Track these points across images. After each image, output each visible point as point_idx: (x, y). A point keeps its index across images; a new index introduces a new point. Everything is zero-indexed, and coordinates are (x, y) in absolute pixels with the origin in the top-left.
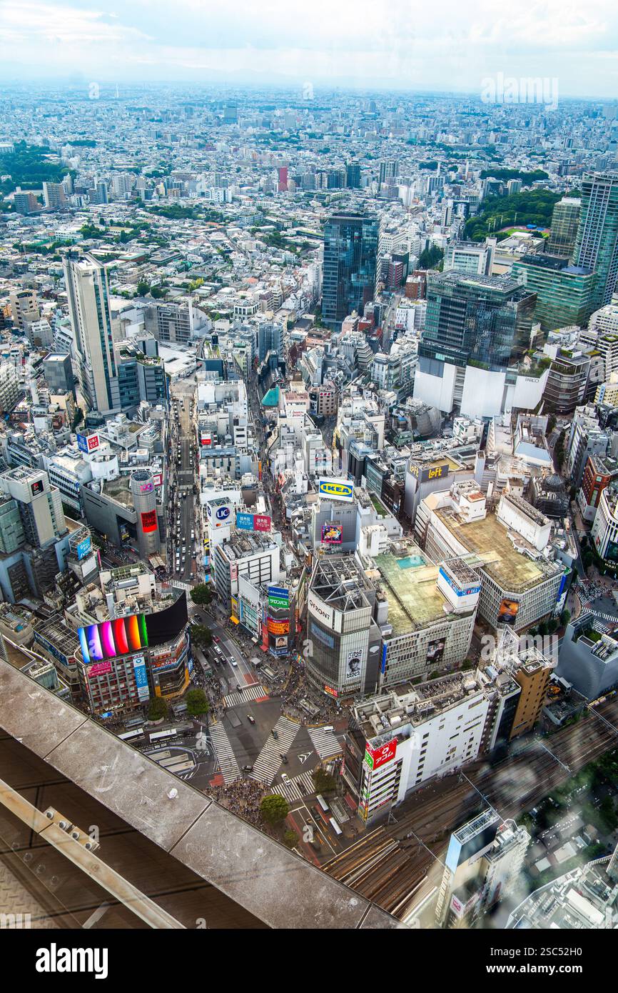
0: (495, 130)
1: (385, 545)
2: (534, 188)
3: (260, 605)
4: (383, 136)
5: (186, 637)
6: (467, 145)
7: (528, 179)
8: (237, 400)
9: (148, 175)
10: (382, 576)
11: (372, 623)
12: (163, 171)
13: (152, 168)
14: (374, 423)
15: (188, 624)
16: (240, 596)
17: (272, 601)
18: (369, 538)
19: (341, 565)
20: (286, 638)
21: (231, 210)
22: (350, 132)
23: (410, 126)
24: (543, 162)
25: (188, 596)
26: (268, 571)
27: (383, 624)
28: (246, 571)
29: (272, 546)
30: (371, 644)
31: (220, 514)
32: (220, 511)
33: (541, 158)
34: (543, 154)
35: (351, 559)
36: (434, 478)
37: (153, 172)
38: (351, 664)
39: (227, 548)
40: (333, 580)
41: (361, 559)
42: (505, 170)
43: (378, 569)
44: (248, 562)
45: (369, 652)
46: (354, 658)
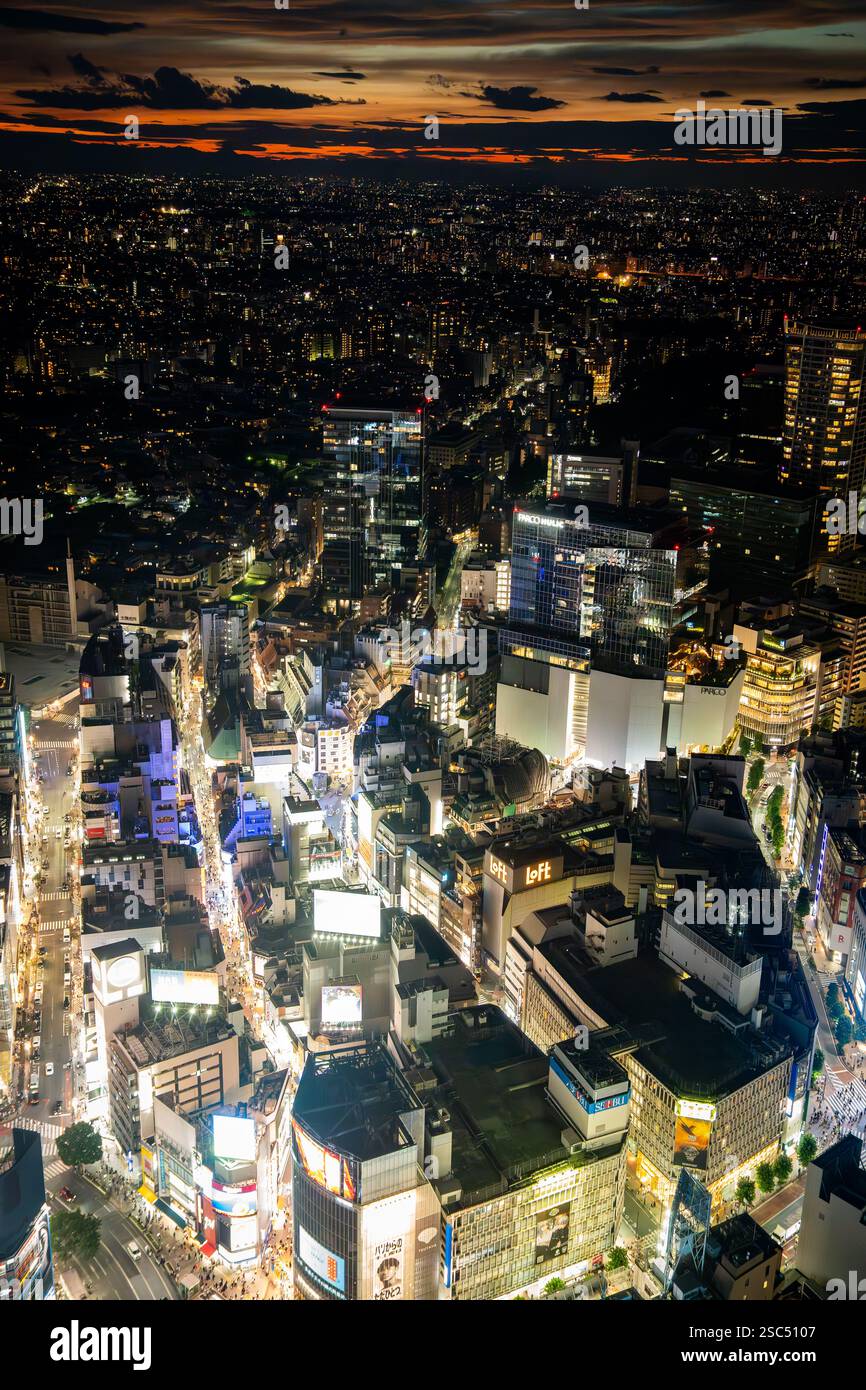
1: (444, 1019)
3: (197, 1157)
5: (41, 1238)
8: (159, 750)
10: (442, 1082)
11: (420, 1180)
14: (423, 785)
16: (157, 1142)
18: (411, 1005)
25: (50, 1149)
26: (216, 1085)
28: (173, 1086)
30: (421, 1225)
36: (537, 885)
38: (381, 1269)
39: (133, 1041)
41: (400, 1049)
43: (433, 1069)
44: (175, 1068)
45: (417, 1240)
46: (388, 1257)
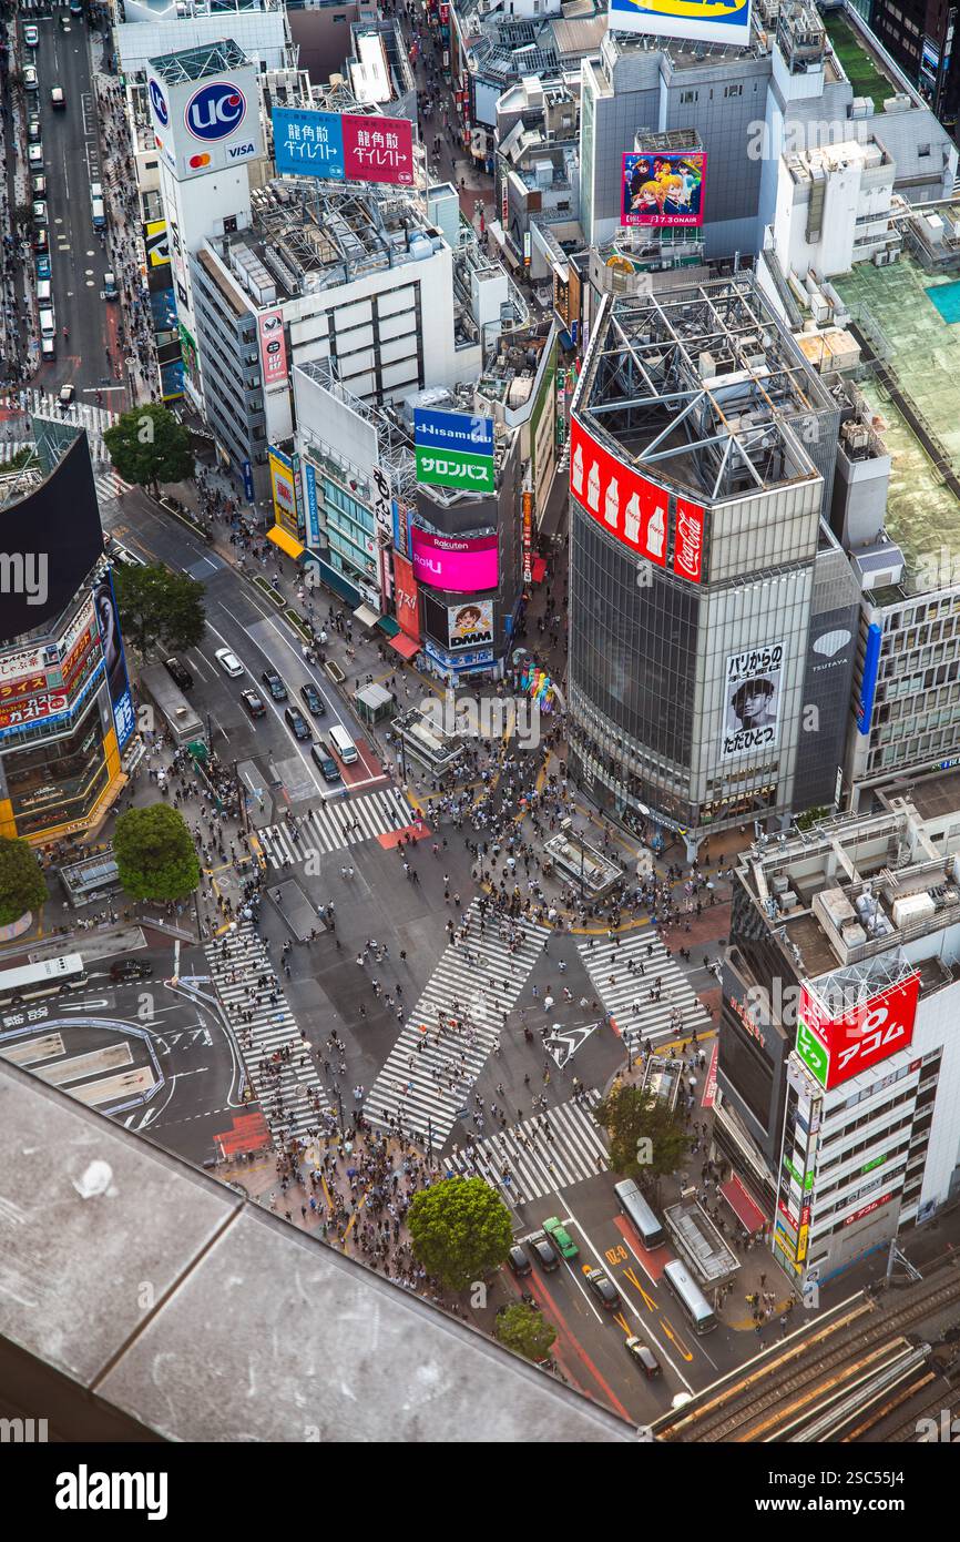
1: (879, 228)
3: (380, 480)
5: (101, 610)
10: (866, 354)
11: (823, 543)
15: (104, 564)
16: (301, 449)
17: (430, 464)
18: (815, 197)
19: (698, 315)
20: (486, 608)
25: (100, 453)
26: (410, 346)
27: (864, 547)
28: (323, 349)
29: (421, 245)
30: (820, 623)
31: (205, 116)
32: (202, 100)
35: (740, 291)
38: (739, 700)
39: (243, 255)
40: (668, 378)
41: (783, 286)
43: (850, 327)
44: (330, 311)
45: (810, 652)
46: (754, 677)
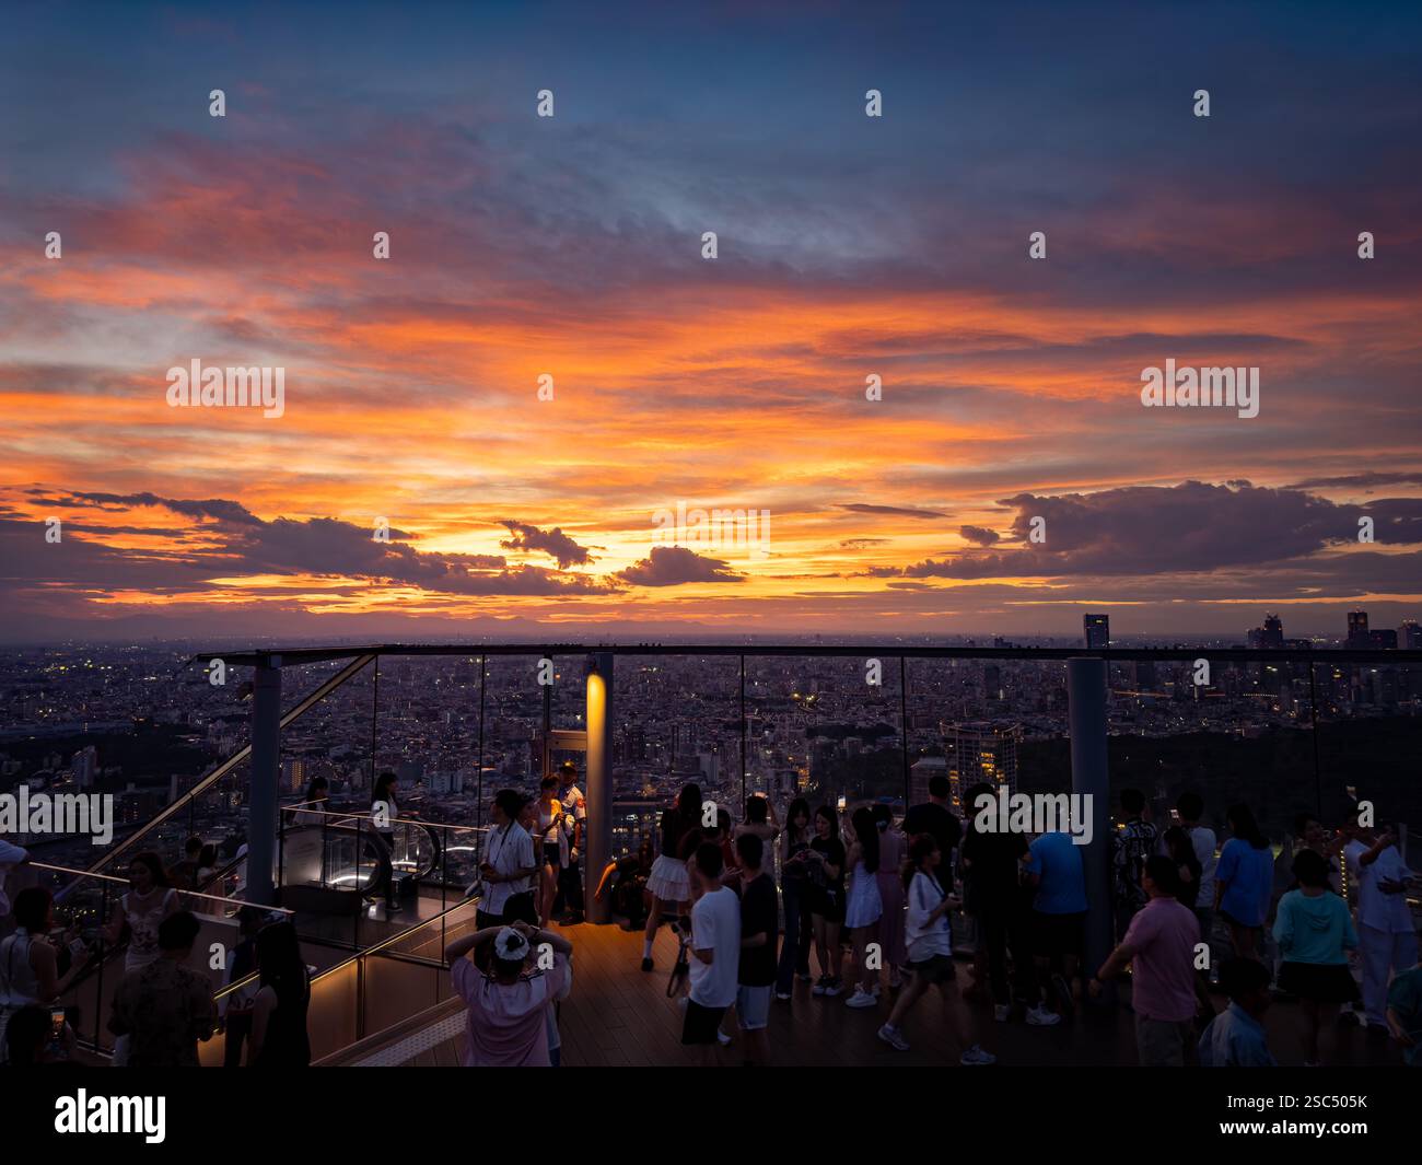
0: (817, 677)
2: (881, 747)
4: (672, 690)
6: (782, 697)
7: (871, 734)
9: (337, 759)
12: (360, 753)
13: (345, 748)
21: (462, 803)
22: (628, 687)
23: (705, 676)
24: (884, 714)
33: (882, 708)
34: (881, 703)
37: (345, 754)
42: (839, 726)
